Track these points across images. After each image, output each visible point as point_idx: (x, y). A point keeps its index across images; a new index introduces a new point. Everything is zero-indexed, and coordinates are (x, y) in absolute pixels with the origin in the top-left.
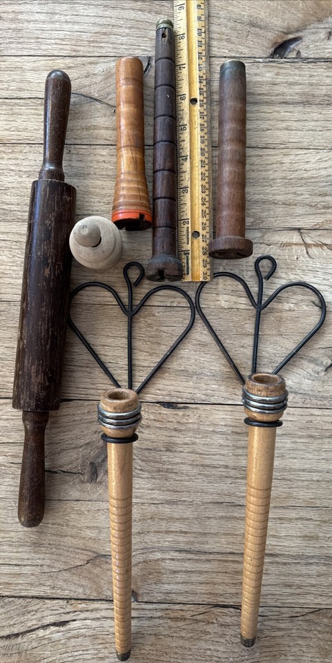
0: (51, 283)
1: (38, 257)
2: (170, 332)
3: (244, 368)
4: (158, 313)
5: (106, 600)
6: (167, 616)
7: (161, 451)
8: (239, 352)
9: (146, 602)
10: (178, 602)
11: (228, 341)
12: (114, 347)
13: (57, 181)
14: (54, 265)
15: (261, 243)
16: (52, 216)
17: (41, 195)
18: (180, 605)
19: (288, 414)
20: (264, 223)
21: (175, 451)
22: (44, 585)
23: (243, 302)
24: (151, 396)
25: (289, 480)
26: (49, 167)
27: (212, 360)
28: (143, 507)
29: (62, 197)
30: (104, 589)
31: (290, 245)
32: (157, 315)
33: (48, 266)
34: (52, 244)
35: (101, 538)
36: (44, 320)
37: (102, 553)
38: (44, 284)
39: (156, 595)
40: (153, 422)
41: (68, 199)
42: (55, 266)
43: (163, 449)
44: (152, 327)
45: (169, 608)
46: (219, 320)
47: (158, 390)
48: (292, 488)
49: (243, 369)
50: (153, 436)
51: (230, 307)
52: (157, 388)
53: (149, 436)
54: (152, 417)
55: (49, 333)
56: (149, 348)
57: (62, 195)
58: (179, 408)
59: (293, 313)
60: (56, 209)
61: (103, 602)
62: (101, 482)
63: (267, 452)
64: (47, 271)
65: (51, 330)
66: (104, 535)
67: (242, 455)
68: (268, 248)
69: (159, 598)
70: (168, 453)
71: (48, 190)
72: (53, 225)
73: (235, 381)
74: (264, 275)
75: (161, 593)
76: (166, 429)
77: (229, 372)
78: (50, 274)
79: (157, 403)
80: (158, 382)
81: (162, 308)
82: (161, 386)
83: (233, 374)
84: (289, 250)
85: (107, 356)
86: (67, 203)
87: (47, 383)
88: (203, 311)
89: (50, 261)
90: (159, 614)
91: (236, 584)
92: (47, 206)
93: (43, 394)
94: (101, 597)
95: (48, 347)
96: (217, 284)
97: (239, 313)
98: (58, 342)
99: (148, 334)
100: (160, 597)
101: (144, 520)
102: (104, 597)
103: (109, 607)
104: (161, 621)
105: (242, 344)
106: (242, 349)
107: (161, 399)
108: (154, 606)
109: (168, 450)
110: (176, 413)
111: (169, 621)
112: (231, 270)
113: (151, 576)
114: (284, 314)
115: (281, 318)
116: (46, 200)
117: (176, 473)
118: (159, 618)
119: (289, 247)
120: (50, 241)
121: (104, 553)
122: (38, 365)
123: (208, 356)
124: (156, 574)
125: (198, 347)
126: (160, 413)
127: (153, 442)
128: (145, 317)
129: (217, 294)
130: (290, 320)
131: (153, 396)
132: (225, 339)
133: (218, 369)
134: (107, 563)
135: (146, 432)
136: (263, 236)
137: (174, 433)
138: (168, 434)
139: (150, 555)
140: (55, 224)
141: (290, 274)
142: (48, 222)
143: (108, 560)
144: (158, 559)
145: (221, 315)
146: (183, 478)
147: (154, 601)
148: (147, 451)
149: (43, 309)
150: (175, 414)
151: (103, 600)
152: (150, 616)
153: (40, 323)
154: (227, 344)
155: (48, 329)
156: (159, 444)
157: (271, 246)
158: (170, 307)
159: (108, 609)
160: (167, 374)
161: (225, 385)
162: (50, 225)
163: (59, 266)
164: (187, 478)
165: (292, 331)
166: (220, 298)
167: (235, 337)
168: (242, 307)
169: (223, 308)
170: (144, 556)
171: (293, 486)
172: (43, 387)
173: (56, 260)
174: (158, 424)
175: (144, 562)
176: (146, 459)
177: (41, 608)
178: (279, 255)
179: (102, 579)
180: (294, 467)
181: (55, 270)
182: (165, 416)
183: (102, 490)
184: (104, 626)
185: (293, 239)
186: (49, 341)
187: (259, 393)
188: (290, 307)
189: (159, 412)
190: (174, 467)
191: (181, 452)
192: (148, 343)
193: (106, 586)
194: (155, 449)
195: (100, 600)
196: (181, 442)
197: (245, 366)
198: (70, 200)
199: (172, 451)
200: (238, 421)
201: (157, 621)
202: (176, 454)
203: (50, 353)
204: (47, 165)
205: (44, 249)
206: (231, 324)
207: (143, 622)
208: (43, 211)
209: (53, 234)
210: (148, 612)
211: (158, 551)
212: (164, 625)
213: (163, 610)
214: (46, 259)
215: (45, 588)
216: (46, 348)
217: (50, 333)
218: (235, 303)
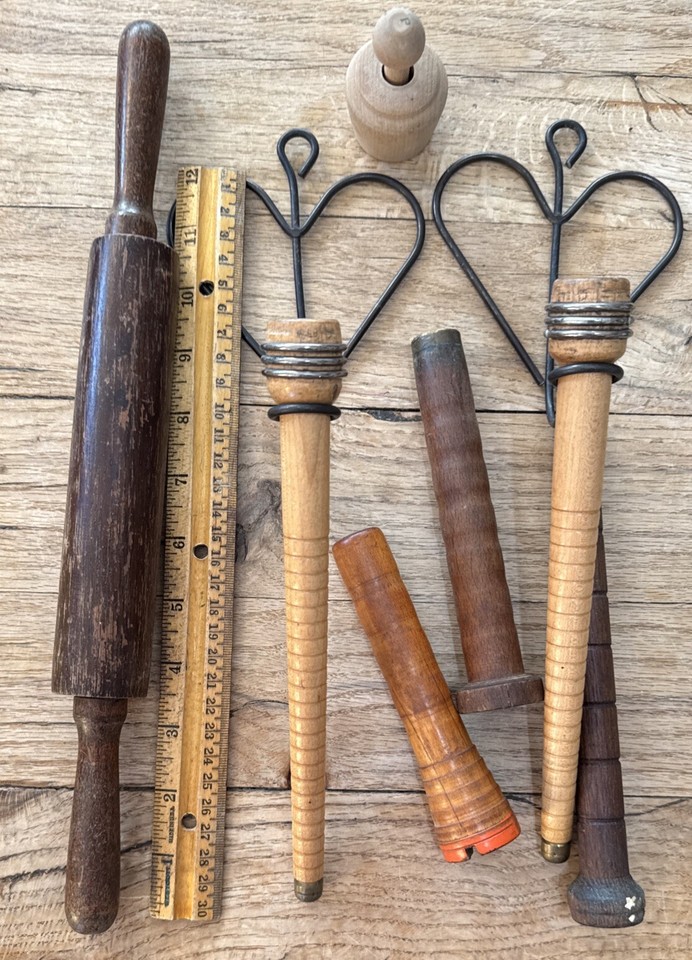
0: (132, 441)
1: (105, 387)
2: (385, 269)
3: (532, 339)
4: (363, 231)
5: (266, 789)
6: (386, 816)
7: (371, 502)
8: (521, 308)
9: (344, 791)
10: (408, 788)
11: (500, 288)
12: (274, 298)
13: (144, 238)
14: (137, 403)
15: (562, 100)
16: (134, 306)
17: (110, 264)
18: (411, 795)
19: (616, 427)
20: (566, 62)
21: (398, 502)
22: (142, 763)
23: (528, 212)
24: (349, 395)
25: (618, 553)
26: (127, 209)
27: (468, 325)
28: (338, 608)
29: (153, 271)
30: (263, 766)
31: (614, 104)
32: (360, 234)
33: (125, 407)
34: (133, 362)
35: (255, 667)
36: (117, 514)
37: (256, 698)
38: (118, 442)
39: (363, 775)
40: (354, 446)
41: (165, 274)
42: (139, 407)
43: (375, 499)
44: (351, 260)
45: (390, 800)
46: (484, 245)
47: (364, 383)
48: (623, 567)
49: (530, 342)
50: (355, 474)
51: (503, 220)
52: (361, 380)
53: (348, 473)
54: (353, 437)
55: (127, 541)
56: (344, 302)
57: (153, 265)
58: (406, 420)
59: (625, 232)
60: (142, 293)
61: (261, 793)
62: (254, 562)
63: (594, 431)
64: (123, 417)
65: (131, 534)
66: (262, 662)
67: (526, 508)
68: (576, 109)
69: (370, 782)
70: (385, 507)
71: (125, 254)
72: (135, 324)
73: (514, 365)
74: (564, 159)
75: (373, 771)
76: (381, 460)
77: (502, 348)
78: (130, 423)
79: (361, 410)
80: (364, 369)
81: (368, 221)
82: (369, 378)
83: (511, 352)
84: (614, 113)
85: (261, 316)
86: (163, 282)
87: (125, 642)
88: (450, 228)
89: (129, 396)
90: (370, 813)
91: (519, 752)
92: (124, 285)
93: (116, 663)
94: (256, 783)
95: (126, 568)
96: (477, 176)
97: (521, 232)
98: (146, 560)
99: (341, 272)
100: (371, 780)
101: (339, 631)
102: (262, 783)
103: (271, 802)
104: (375, 828)
105: (529, 294)
106: (528, 304)
107: (369, 402)
108: (361, 797)
109: (385, 501)
110: (399, 428)
111: (390, 827)
112: (505, 148)
113: (354, 740)
114: (608, 236)
115: (603, 243)
116: (121, 275)
117: (401, 544)
118: (370, 820)
119: (615, 109)
120: (129, 356)
121: (262, 697)
122: (107, 604)
123: (462, 317)
124: (363, 735)
125: (443, 299)
126: (368, 430)
127: (355, 485)
128: (335, 239)
129: (478, 195)
130: (619, 246)
131: (355, 396)
132: (495, 283)
133: (480, 343)
134: (268, 715)
135: (342, 466)
136: (565, 87)
137: (395, 469)
138: (383, 470)
139: (352, 700)
140: (140, 323)
141: (617, 158)
142: (124, 318)
143: (269, 710)
144: (368, 707)
145: (488, 236)
146: (413, 553)
147: (361, 787)
148: (344, 502)
149: (116, 493)
150: (397, 432)
151: (260, 788)
152: (353, 817)
153: (110, 520)
154: (499, 293)
155: (126, 532)
156: (367, 490)
157: (581, 106)
158: (386, 219)
159: (270, 806)
160: (380, 354)
161: (495, 373)
162: (129, 324)
163: (146, 406)
164: (421, 552)
165: (624, 266)
166: (485, 202)
167: (515, 279)
168: (528, 220)
169: (490, 222)
170: (339, 700)
171: (626, 564)
172: (119, 651)
173: (142, 396)
174: (363, 452)
175: (340, 712)
176: (342, 518)
177: (135, 809)
178: (597, 124)
179: (258, 747)
180: (627, 528)
181: (139, 414)
182: (378, 436)
183: (257, 577)
184: (263, 839)
185: (621, 92)
186: (129, 557)
187: (583, 295)
188: (619, 221)
189: (366, 427)
190: (397, 532)
191: (409, 503)
192: (342, 291)
193: (265, 760)
194: (359, 499)
195: (254, 788)
196: (409, 485)
197: (533, 335)
198: (168, 278)
199: (392, 503)
200: (521, 443)
201: (368, 828)
202: (399, 508)
203: (130, 582)
204: (123, 205)
205: (117, 372)
206: (507, 254)
207: (339, 829)
208: (116, 296)
209: (135, 342)
210: (348, 810)
211: (367, 691)
212: (380, 835)
213: (377, 804)
214: (120, 393)
215: (143, 767)
216: (121, 569)
217: (131, 542)
218: (514, 212)
